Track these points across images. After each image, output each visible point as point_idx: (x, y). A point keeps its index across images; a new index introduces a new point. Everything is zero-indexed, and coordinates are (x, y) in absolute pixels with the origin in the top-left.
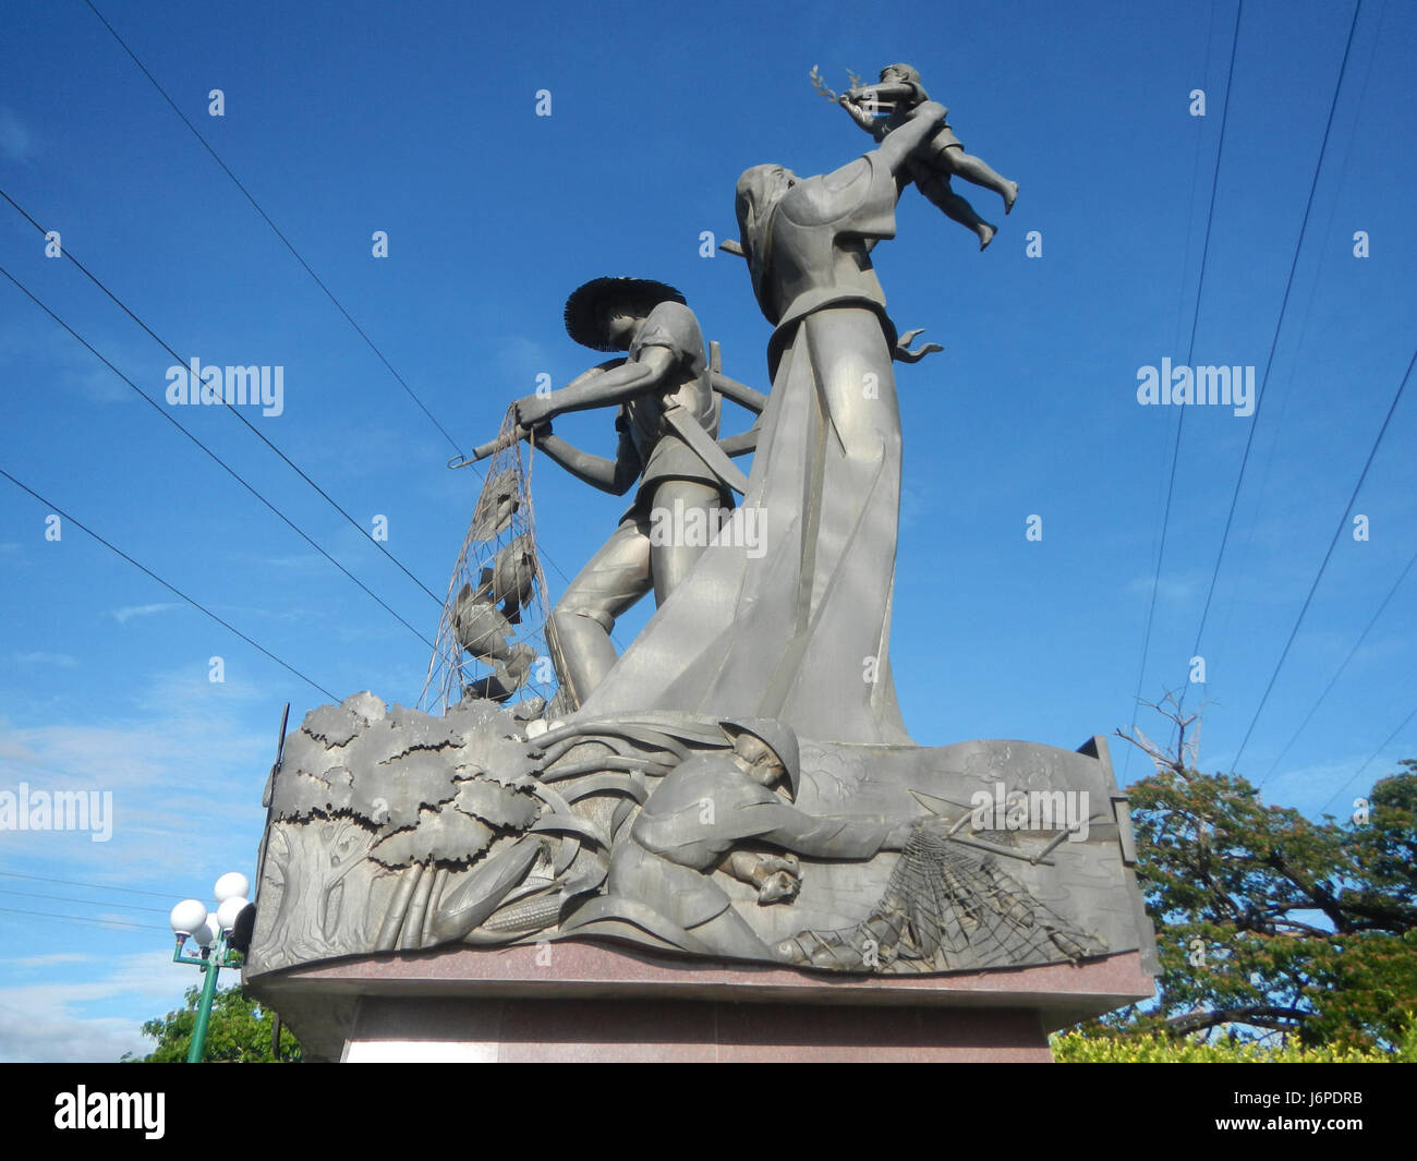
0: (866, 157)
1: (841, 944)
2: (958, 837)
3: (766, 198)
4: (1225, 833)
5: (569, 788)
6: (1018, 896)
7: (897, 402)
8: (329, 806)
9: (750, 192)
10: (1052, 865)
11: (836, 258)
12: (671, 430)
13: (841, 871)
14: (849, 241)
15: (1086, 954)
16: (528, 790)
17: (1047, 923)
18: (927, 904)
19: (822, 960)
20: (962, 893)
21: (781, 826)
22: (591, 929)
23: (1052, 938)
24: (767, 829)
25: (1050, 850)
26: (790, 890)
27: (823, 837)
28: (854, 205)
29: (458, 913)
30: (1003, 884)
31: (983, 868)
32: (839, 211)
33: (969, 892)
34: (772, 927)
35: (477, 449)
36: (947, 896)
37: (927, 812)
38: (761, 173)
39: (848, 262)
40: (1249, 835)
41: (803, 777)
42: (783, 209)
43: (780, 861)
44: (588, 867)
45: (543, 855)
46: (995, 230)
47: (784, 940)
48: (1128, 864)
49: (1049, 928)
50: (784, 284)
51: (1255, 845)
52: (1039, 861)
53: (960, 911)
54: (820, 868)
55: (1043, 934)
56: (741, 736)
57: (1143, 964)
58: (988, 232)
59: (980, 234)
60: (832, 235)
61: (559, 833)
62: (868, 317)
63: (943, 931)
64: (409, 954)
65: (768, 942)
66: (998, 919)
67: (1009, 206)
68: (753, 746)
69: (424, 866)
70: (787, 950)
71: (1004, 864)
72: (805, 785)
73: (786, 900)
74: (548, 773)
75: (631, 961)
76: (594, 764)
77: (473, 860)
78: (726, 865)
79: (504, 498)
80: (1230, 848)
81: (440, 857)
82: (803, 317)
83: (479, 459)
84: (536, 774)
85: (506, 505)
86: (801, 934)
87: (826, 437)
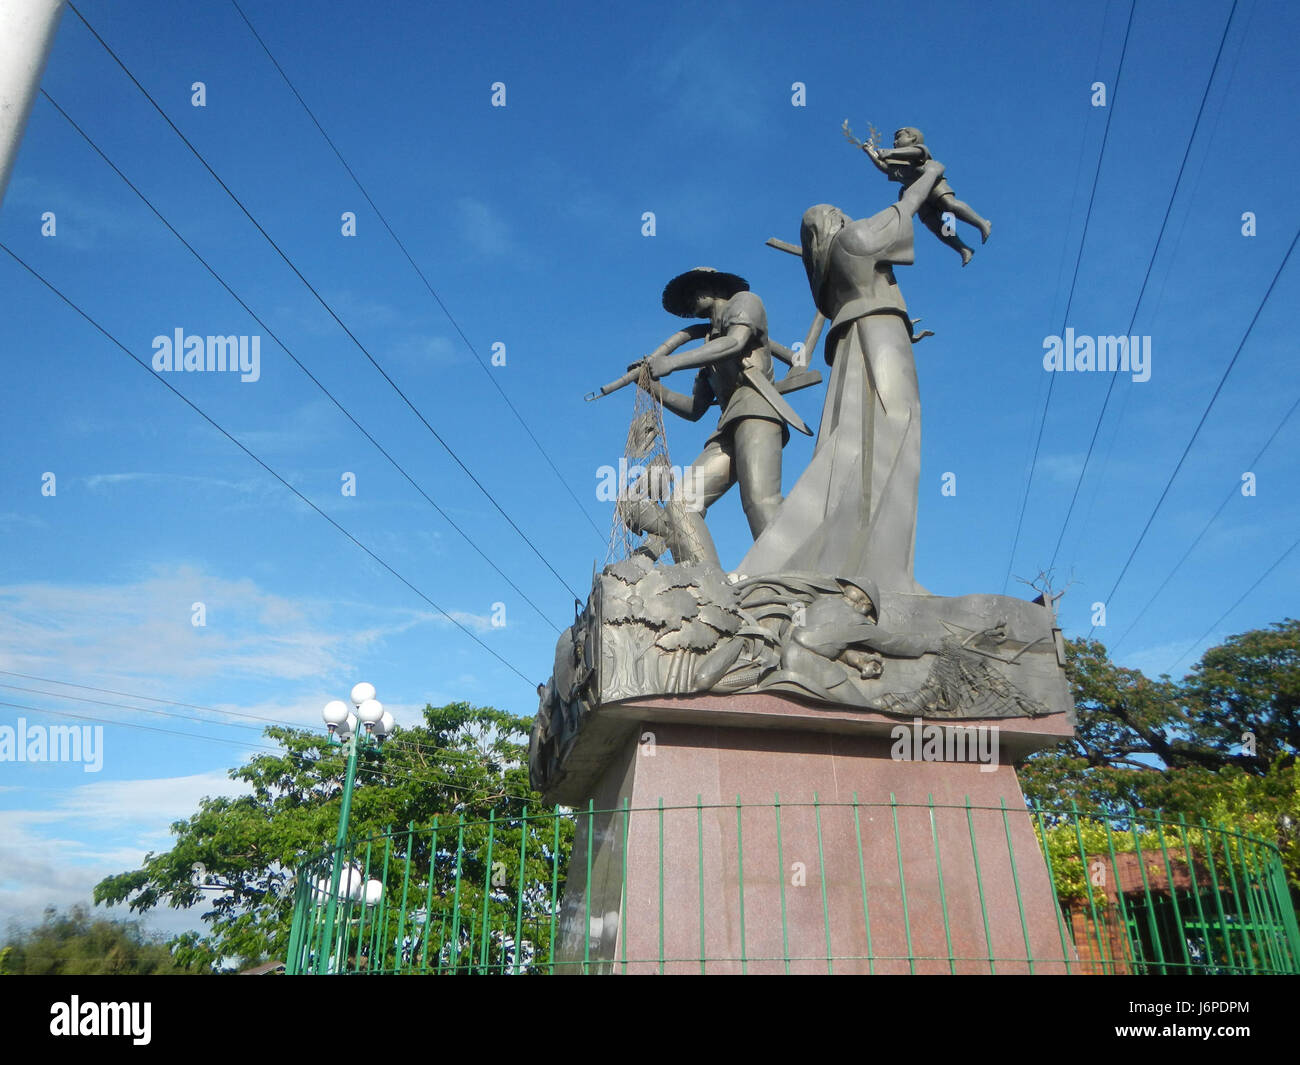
0: (895, 207)
1: (907, 701)
2: (968, 647)
3: (826, 231)
4: (1080, 688)
5: (756, 612)
6: (1001, 680)
7: (917, 380)
8: (633, 617)
9: (814, 226)
10: (1019, 664)
11: (876, 277)
12: (747, 383)
13: (904, 664)
14: (884, 267)
15: (1038, 712)
16: (734, 612)
17: (1016, 695)
18: (952, 682)
19: (897, 709)
20: (971, 678)
21: (872, 637)
22: (774, 687)
23: (1019, 703)
24: (866, 638)
25: (1019, 655)
26: (879, 671)
27: (895, 644)
28: (888, 242)
29: (704, 677)
30: (992, 674)
31: (981, 665)
32: (879, 245)
33: (974, 677)
34: (869, 691)
35: (604, 388)
36: (962, 679)
37: (949, 633)
38: (822, 212)
39: (883, 280)
40: (1102, 689)
41: (882, 612)
42: (840, 241)
43: (872, 656)
44: (769, 657)
45: (746, 648)
46: (973, 252)
47: (877, 698)
48: (1061, 666)
49: (1017, 698)
50: (838, 292)
51: (1105, 697)
52: (1012, 662)
53: (969, 687)
54: (893, 661)
55: (1014, 701)
56: (848, 587)
57: (1069, 719)
58: (968, 253)
59: (963, 255)
60: (874, 263)
61: (753, 636)
62: (897, 321)
63: (961, 696)
64: (682, 696)
65: (868, 698)
66: (989, 693)
67: (984, 239)
68: (854, 593)
69: (685, 650)
70: (878, 703)
71: (992, 662)
72: (882, 616)
73: (876, 677)
74: (744, 603)
75: (795, 705)
76: (768, 599)
77: (710, 649)
78: (843, 657)
79: (651, 429)
80: (1085, 701)
81: (693, 646)
82: (856, 319)
83: (605, 394)
84: (738, 603)
85: (651, 434)
86: (885, 695)
87: (873, 403)
